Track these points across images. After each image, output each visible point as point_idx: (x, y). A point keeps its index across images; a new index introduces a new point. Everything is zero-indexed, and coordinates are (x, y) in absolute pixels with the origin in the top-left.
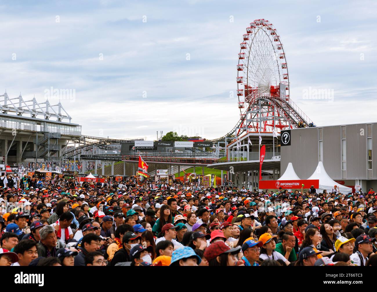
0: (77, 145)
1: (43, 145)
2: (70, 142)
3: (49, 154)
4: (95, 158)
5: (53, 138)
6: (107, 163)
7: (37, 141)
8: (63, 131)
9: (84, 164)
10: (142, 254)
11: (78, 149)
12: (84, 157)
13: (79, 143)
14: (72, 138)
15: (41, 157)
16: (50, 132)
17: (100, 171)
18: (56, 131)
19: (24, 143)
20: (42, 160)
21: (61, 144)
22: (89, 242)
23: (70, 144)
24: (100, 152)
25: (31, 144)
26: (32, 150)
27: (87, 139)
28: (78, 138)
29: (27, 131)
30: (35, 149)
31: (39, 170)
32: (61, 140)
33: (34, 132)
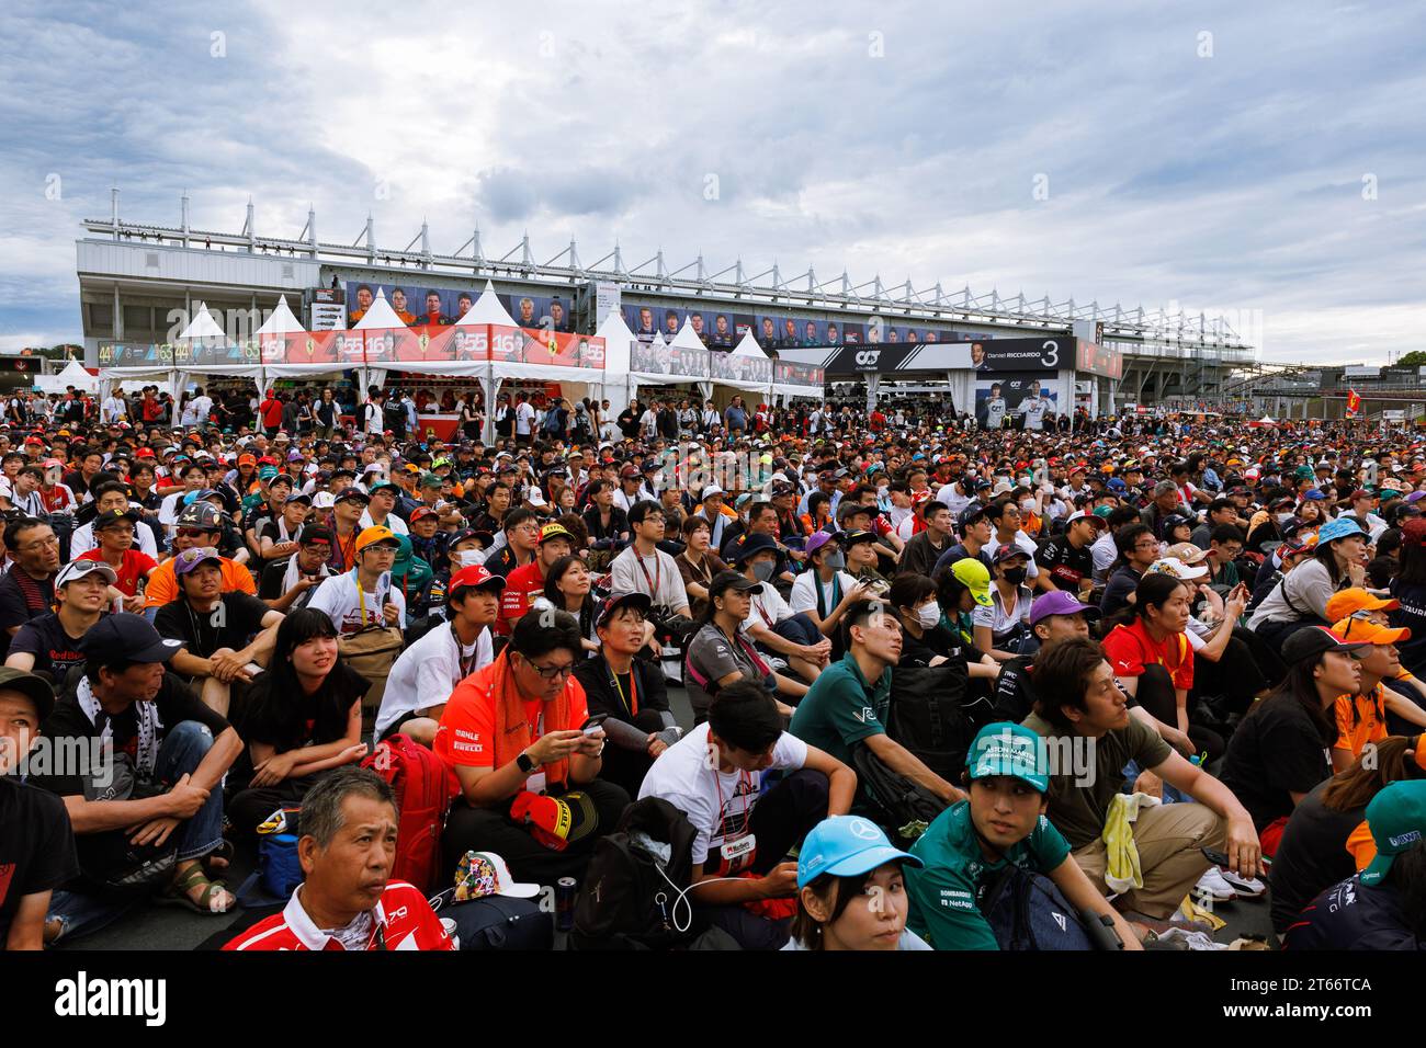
0: (1248, 376)
1: (1195, 377)
2: (1237, 371)
3: (1202, 390)
4: (1276, 393)
5: (1210, 367)
6: (1297, 402)
7: (1185, 371)
8: (1225, 355)
9: (1257, 402)
11: (1249, 381)
12: (1257, 393)
13: (1252, 372)
14: (1240, 365)
15: (1191, 393)
16: (1205, 357)
17: (1283, 413)
18: (1214, 357)
19: (1166, 375)
20: (1193, 397)
21: (1222, 374)
22: (1219, 511)
23: (1237, 373)
24: (1285, 385)
25: (1176, 376)
26: (1177, 383)
27: (1263, 367)
28: (1249, 364)
29: (1171, 358)
30: (1182, 382)
31: (1189, 412)
32: (1222, 369)
33: (1181, 359)
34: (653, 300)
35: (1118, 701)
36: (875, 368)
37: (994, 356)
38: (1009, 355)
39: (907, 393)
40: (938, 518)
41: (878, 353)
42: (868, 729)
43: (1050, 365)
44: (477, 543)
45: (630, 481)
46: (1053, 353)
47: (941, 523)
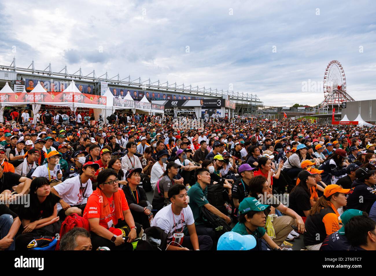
0: (262, 109)
1: (250, 109)
2: (260, 108)
3: (252, 112)
4: (268, 113)
5: (253, 107)
6: (273, 115)
7: (248, 107)
8: (257, 104)
9: (264, 115)
10: (286, 146)
11: (262, 110)
12: (264, 113)
13: (263, 108)
14: (260, 106)
15: (250, 113)
16: (253, 104)
17: (270, 117)
18: (255, 104)
19: (244, 108)
20: (250, 114)
21: (256, 108)
22: (267, 141)
23: (259, 108)
24: (270, 111)
25: (246, 109)
26: (246, 110)
27: (265, 107)
28: (262, 106)
29: (245, 104)
30: (247, 110)
31: (249, 117)
32: (256, 107)
33: (247, 105)
34: (117, 87)
35: (270, 191)
36: (176, 106)
37: (206, 103)
38: (209, 103)
39: (185, 112)
40: (204, 145)
41: (177, 102)
42: (205, 202)
43: (219, 106)
44: (83, 155)
45: (119, 136)
46: (220, 103)
47: (204, 146)
